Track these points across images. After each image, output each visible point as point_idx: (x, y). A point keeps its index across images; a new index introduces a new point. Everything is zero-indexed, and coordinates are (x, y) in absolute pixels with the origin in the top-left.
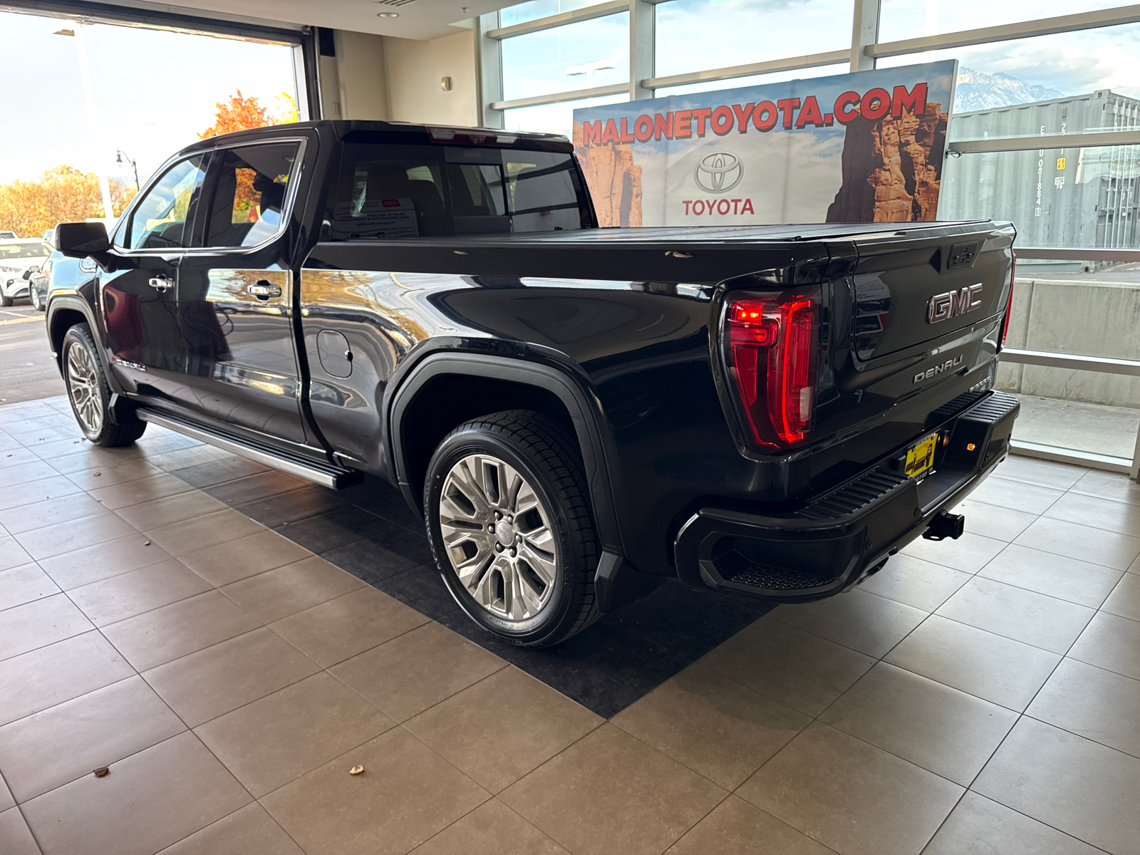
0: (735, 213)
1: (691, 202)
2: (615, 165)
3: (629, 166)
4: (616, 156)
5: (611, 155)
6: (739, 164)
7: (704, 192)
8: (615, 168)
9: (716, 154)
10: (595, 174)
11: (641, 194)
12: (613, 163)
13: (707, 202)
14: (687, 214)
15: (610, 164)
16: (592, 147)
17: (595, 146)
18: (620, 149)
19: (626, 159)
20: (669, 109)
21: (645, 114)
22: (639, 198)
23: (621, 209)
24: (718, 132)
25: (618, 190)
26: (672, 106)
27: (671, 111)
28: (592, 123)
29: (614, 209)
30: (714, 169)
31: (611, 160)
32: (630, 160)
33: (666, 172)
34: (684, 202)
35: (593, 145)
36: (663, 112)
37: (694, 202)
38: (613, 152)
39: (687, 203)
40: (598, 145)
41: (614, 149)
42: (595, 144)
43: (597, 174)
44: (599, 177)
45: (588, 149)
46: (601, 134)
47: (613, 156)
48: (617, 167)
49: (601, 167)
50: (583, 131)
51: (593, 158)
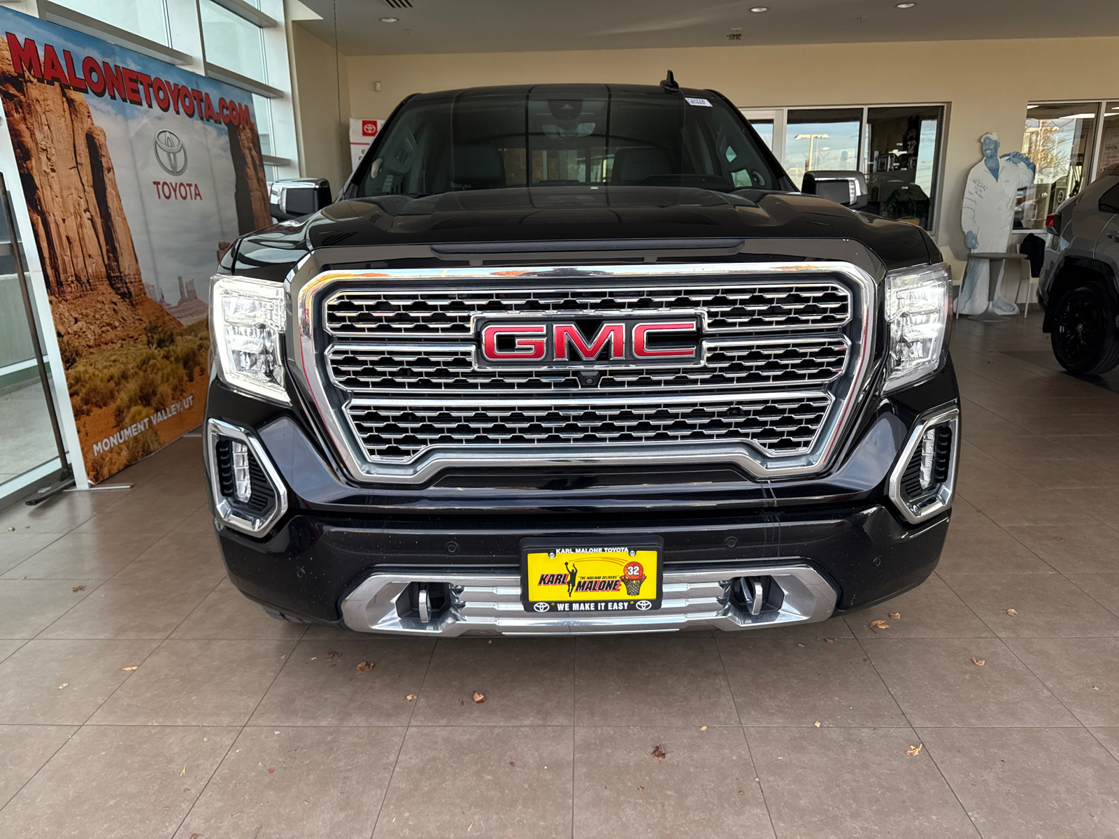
0: (192, 198)
2: (72, 120)
3: (89, 125)
4: (69, 107)
5: (63, 102)
6: (182, 146)
7: (166, 173)
8: (73, 124)
9: (165, 132)
10: (46, 128)
11: (113, 169)
12: (67, 114)
13: (171, 183)
14: (159, 198)
15: (64, 116)
16: (31, 82)
17: (35, 81)
18: (72, 97)
19: (83, 114)
20: (116, 60)
21: (91, 56)
22: (111, 173)
23: (94, 186)
24: (163, 107)
25: (84, 158)
26: (118, 58)
27: (117, 64)
28: (21, 40)
29: (86, 187)
30: (167, 148)
31: (64, 111)
32: (89, 116)
33: (130, 142)
34: (154, 183)
35: (32, 79)
36: (111, 63)
37: (161, 184)
38: (64, 99)
39: (157, 183)
40: (39, 81)
41: (64, 95)
42: (34, 77)
43: (49, 128)
44: (54, 135)
45: (26, 82)
46: (40, 65)
47: (66, 105)
48: (75, 124)
49: (52, 116)
50: (8, 48)
51: (38, 100)
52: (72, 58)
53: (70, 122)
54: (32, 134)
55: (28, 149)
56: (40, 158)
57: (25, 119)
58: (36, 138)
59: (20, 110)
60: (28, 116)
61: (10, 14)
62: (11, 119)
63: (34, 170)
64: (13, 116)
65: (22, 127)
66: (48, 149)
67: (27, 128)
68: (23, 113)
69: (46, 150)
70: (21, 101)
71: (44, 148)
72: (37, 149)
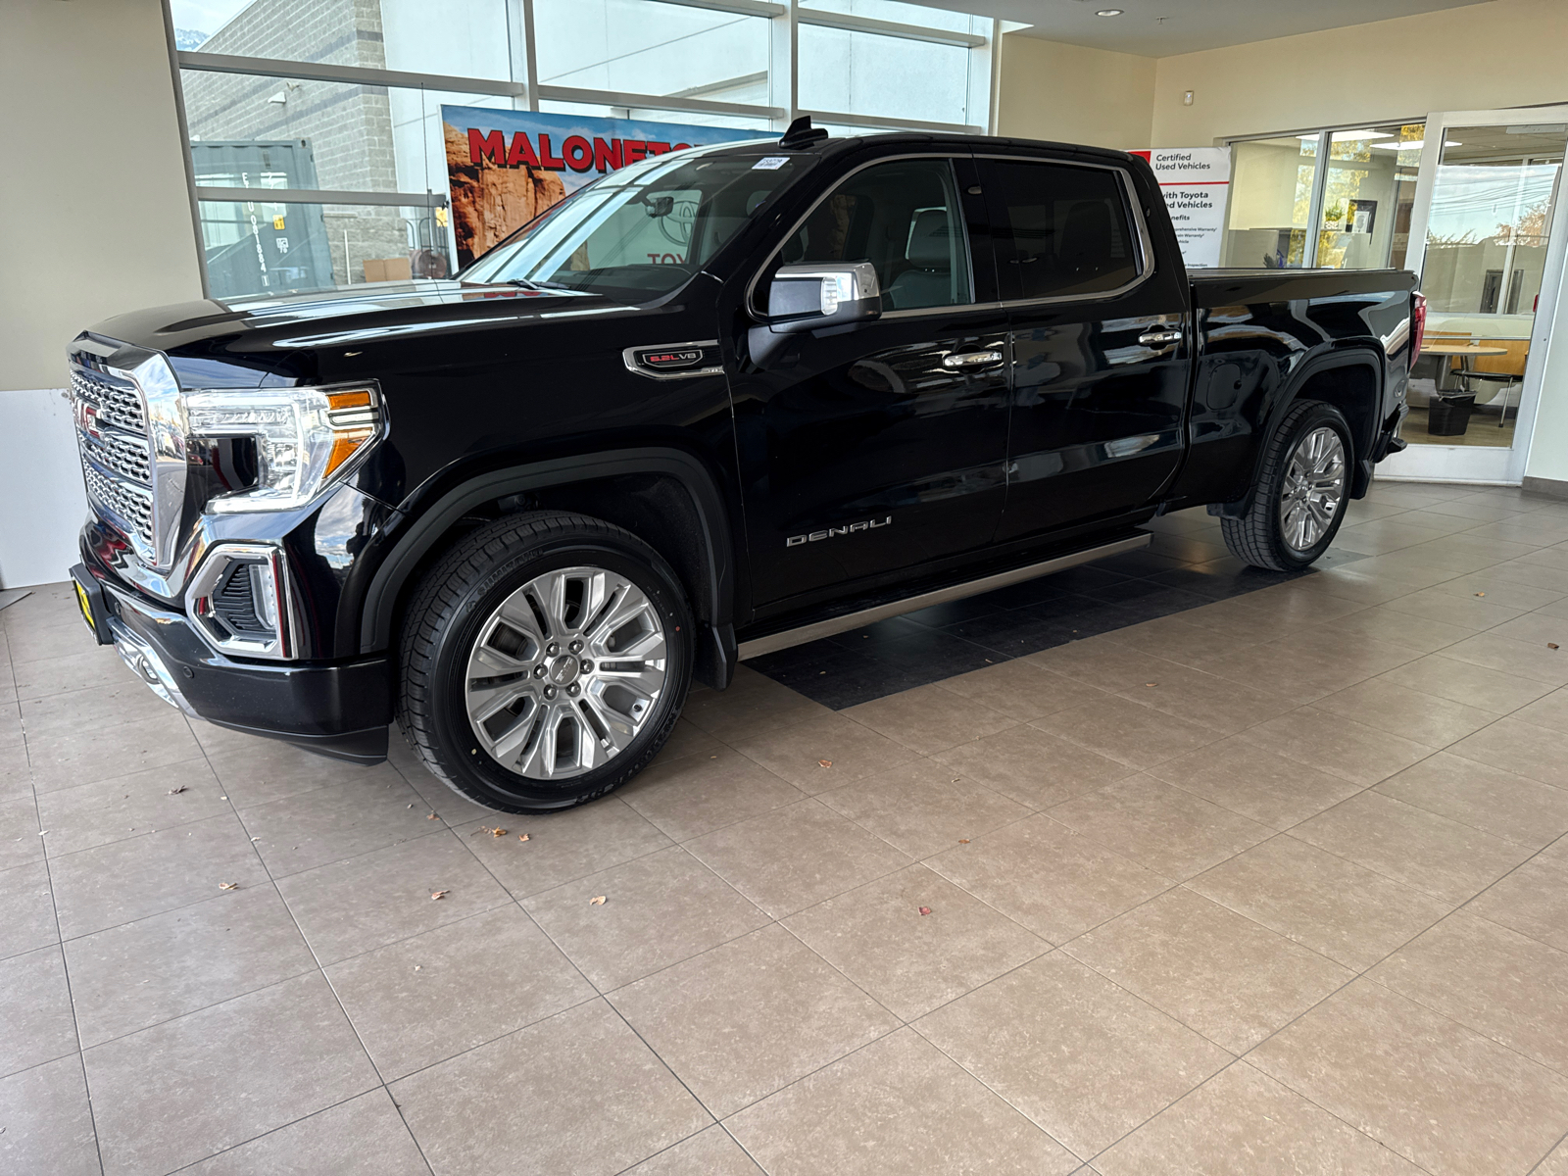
1: (658, 255)
2: (536, 198)
4: (535, 186)
5: (527, 184)
7: (674, 245)
8: (536, 202)
9: (683, 202)
10: (499, 208)
12: (531, 194)
13: (679, 256)
15: (527, 196)
16: (489, 168)
17: (495, 167)
18: (541, 177)
19: (554, 191)
20: (614, 134)
21: (578, 134)
26: (618, 132)
27: (616, 137)
28: (485, 133)
30: (681, 219)
31: (527, 191)
32: (561, 193)
34: (649, 255)
35: (491, 165)
36: (607, 138)
37: (662, 256)
38: (530, 180)
39: (652, 256)
40: (500, 166)
41: (530, 175)
42: (494, 164)
43: (503, 208)
44: (509, 213)
45: (483, 169)
46: (505, 151)
47: (531, 185)
48: (540, 202)
49: (509, 199)
50: (468, 142)
51: (494, 185)
52: (549, 141)
53: (534, 201)
54: (480, 214)
55: (472, 228)
56: (484, 235)
57: (474, 202)
58: (484, 219)
59: (470, 195)
60: (477, 199)
61: (477, 112)
62: (457, 203)
63: (475, 247)
64: (460, 200)
65: (470, 210)
66: (498, 227)
67: (476, 210)
68: (473, 197)
69: (495, 228)
70: (473, 187)
71: (493, 226)
72: (484, 228)
